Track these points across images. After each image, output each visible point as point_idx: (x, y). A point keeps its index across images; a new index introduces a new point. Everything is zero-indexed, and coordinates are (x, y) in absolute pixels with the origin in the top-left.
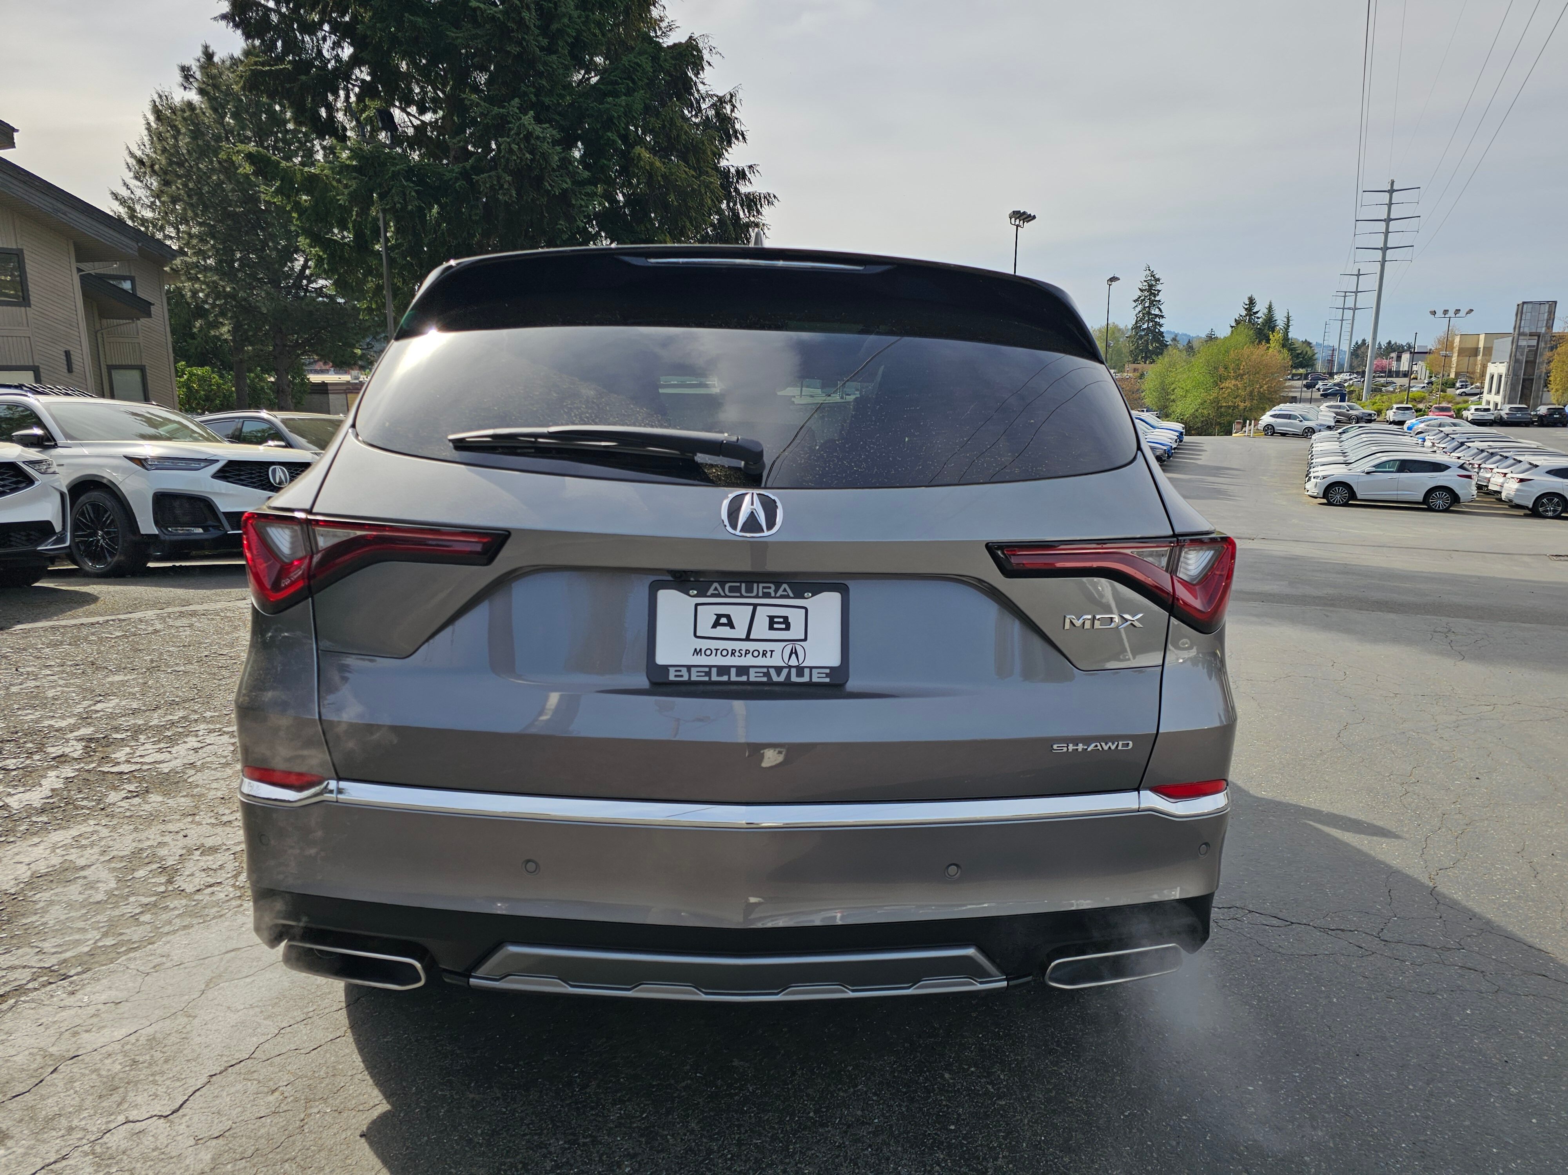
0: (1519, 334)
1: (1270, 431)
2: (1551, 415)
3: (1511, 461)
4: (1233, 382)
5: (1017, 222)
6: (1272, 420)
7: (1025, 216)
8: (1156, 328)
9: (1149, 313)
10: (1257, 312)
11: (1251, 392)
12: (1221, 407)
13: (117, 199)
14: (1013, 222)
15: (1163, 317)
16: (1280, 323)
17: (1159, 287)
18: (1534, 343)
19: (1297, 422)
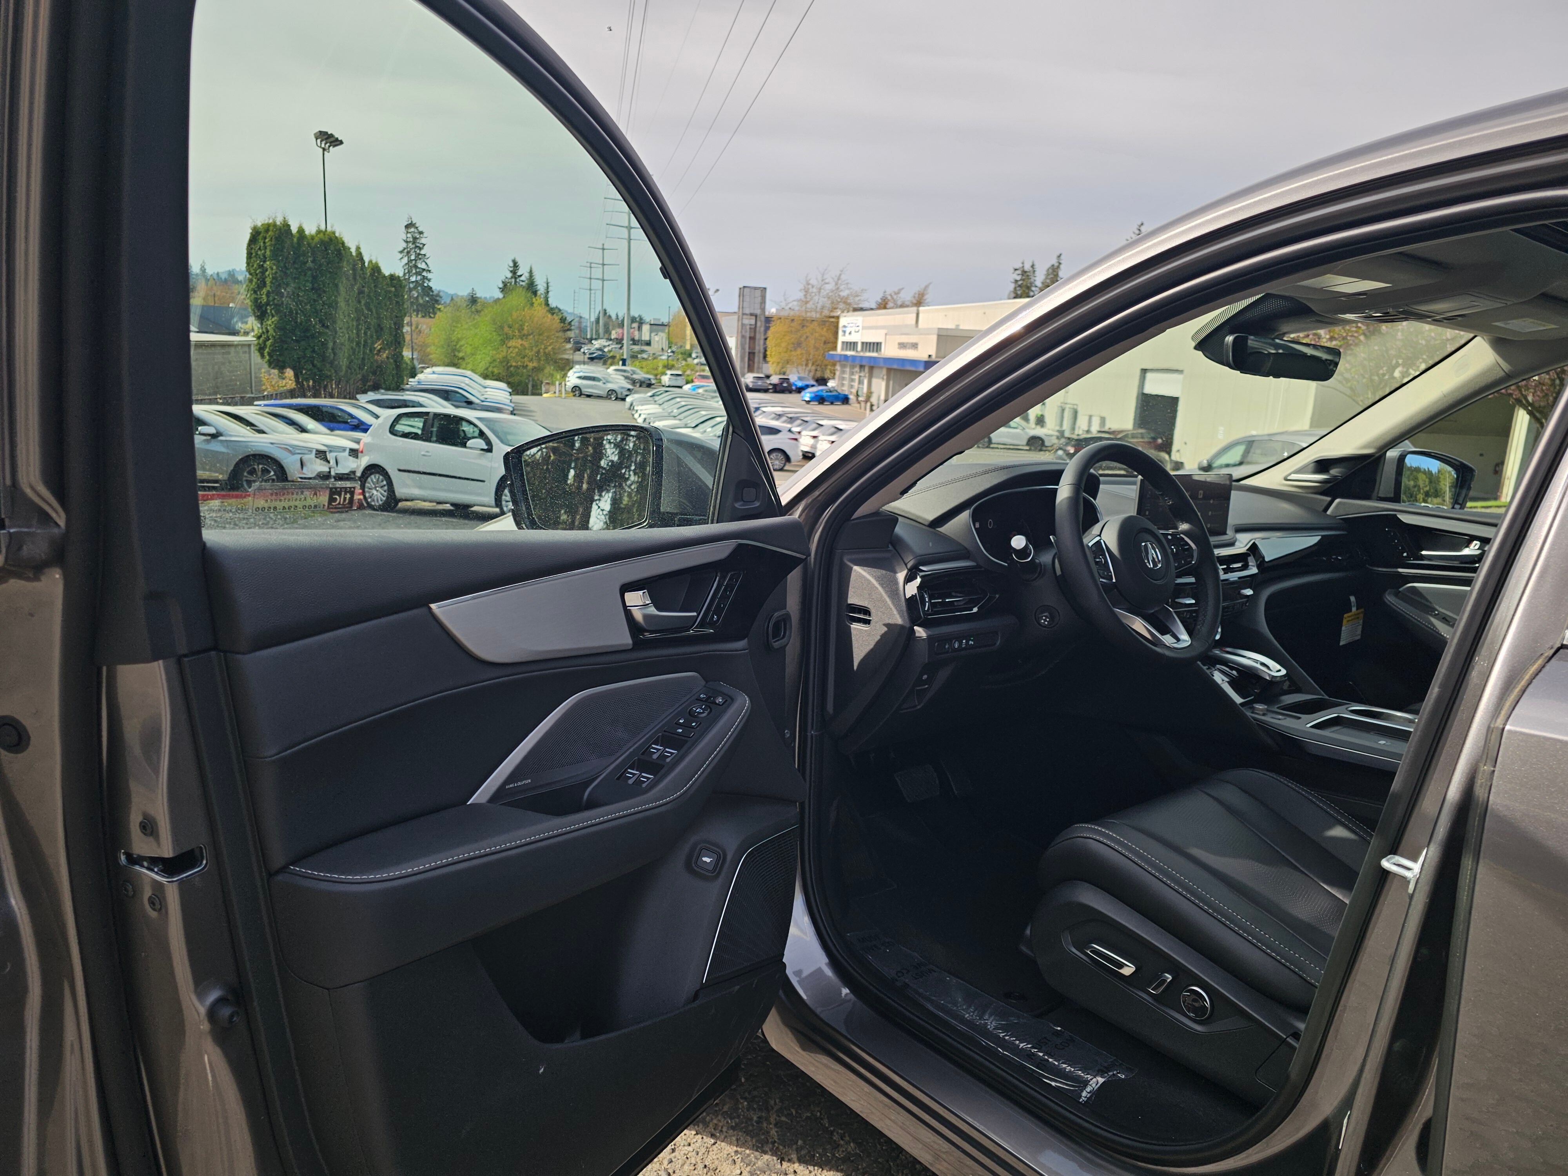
0: (743, 314)
1: (577, 391)
2: (781, 384)
3: (815, 425)
4: (520, 341)
5: (323, 146)
6: (579, 382)
7: (332, 139)
8: (424, 282)
9: (416, 267)
10: (521, 276)
11: (538, 352)
12: (511, 366)
14: (319, 144)
15: (430, 271)
16: (541, 288)
17: (423, 241)
18: (753, 322)
19: (600, 384)
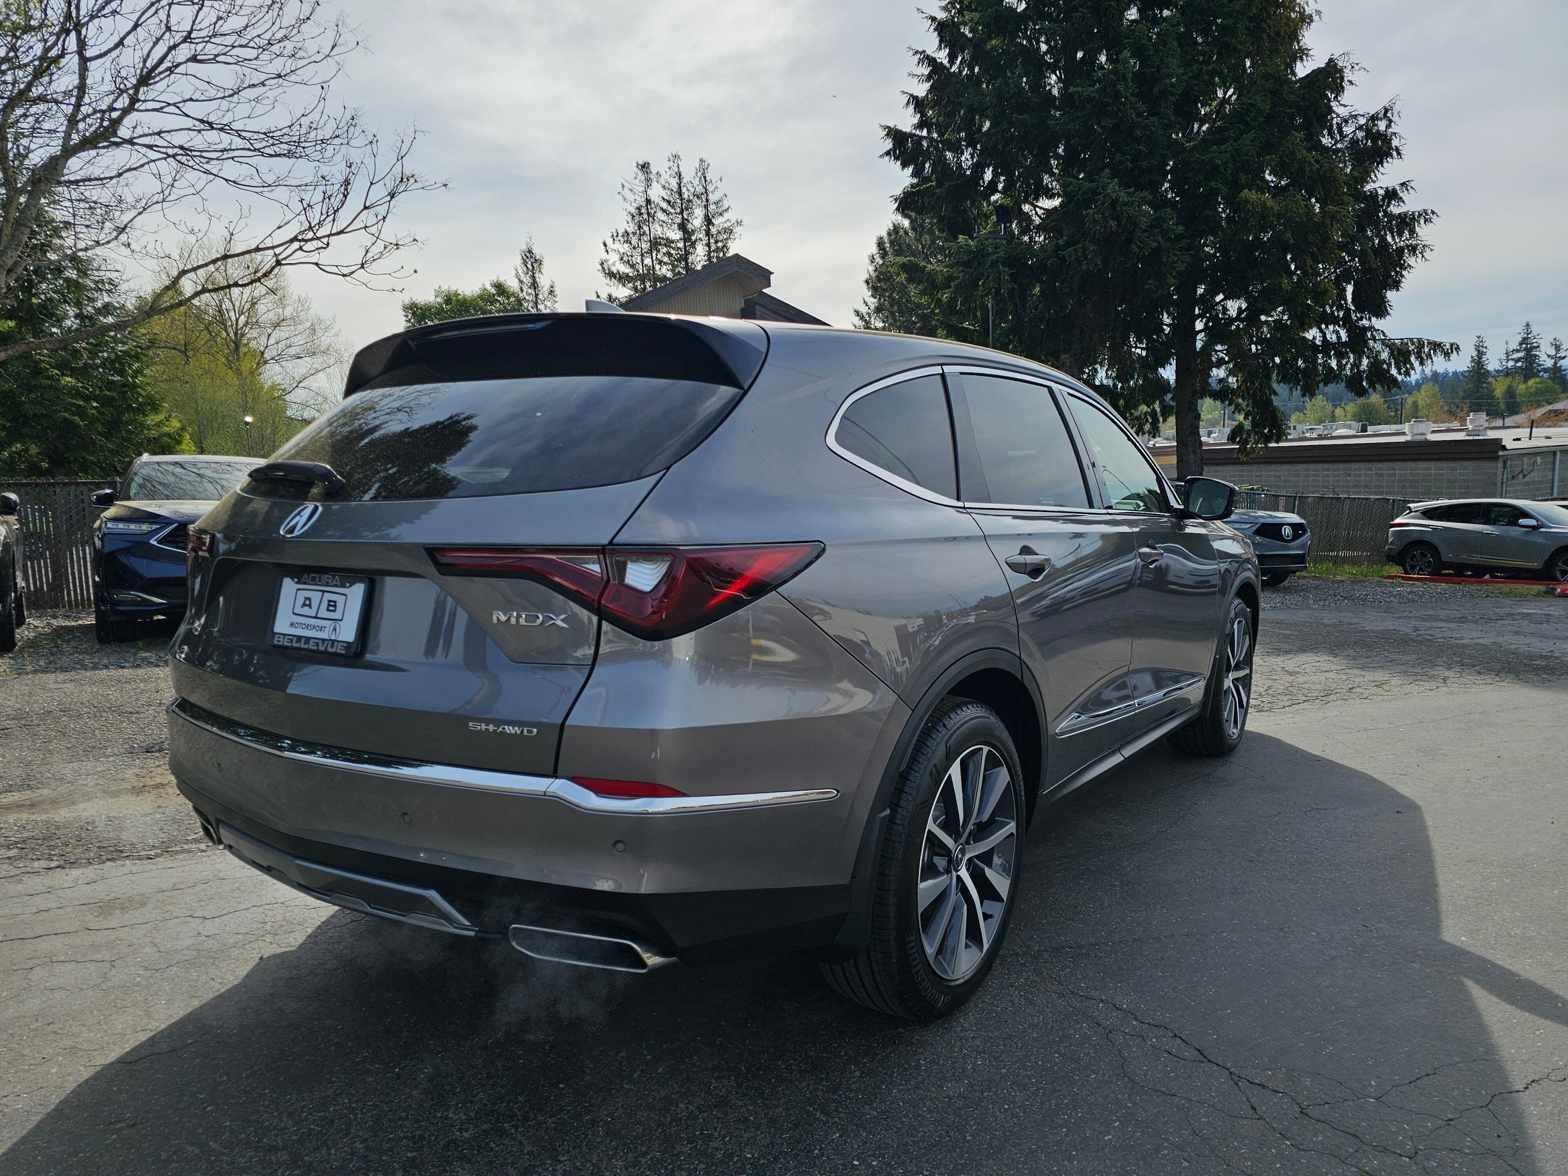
13: (858, 315)
